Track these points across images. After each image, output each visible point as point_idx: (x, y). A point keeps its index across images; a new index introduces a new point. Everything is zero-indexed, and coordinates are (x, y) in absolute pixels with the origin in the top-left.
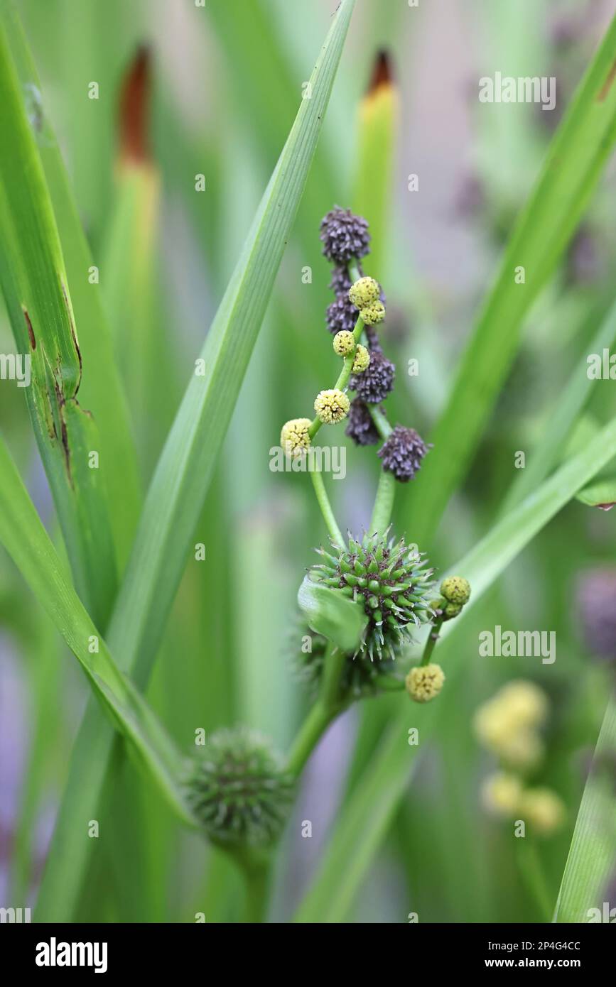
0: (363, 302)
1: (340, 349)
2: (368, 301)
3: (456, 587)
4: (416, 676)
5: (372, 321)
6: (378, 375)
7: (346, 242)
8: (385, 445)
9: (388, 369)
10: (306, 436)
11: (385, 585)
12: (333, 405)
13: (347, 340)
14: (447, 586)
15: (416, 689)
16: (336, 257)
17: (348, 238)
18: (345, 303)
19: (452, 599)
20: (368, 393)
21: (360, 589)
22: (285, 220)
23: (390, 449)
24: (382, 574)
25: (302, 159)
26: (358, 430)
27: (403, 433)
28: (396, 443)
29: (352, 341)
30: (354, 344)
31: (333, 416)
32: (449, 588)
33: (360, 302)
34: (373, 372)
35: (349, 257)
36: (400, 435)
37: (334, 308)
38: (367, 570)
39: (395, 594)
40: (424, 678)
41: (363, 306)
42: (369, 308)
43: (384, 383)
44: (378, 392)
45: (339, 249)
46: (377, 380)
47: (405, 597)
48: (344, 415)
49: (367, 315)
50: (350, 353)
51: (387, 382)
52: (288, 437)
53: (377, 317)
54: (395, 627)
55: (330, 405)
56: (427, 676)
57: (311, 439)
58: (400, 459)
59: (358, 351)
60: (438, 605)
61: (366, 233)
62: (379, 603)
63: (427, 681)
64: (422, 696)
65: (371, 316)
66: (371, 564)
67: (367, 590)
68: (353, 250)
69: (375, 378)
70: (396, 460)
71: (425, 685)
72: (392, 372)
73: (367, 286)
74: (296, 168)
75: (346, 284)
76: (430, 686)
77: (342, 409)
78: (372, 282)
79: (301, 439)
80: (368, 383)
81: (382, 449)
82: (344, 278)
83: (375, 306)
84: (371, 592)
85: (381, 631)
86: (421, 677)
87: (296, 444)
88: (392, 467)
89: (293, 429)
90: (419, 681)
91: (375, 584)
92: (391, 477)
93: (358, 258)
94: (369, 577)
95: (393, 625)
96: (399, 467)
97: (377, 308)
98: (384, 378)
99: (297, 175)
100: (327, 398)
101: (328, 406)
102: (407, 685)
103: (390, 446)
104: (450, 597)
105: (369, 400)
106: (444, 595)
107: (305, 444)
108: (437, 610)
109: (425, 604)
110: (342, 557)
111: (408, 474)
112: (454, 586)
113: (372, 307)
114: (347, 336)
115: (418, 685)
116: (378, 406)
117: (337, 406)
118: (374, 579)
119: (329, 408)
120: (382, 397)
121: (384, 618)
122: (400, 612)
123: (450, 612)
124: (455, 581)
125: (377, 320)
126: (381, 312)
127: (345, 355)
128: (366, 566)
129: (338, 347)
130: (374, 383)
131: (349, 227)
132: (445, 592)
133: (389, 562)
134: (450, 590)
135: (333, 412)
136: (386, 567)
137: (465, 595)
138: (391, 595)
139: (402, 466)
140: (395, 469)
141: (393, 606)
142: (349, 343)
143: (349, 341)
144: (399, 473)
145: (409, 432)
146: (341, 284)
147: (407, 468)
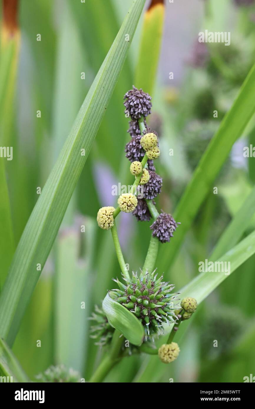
0: (148, 147)
1: (134, 172)
2: (151, 147)
3: (190, 304)
4: (164, 349)
5: (153, 158)
6: (153, 185)
7: (139, 109)
8: (155, 223)
9: (158, 182)
10: (112, 217)
11: (152, 303)
12: (128, 202)
13: (138, 167)
14: (185, 303)
15: (164, 356)
16: (133, 116)
17: (140, 106)
18: (136, 143)
19: (187, 310)
20: (147, 194)
21: (138, 304)
22: (106, 96)
23: (157, 225)
24: (150, 296)
25: (118, 63)
26: (140, 213)
27: (165, 216)
28: (161, 222)
29: (141, 168)
30: (142, 169)
31: (128, 208)
32: (186, 304)
33: (147, 147)
34: (151, 183)
35: (140, 116)
36: (163, 218)
37: (131, 146)
38: (142, 294)
39: (157, 308)
40: (169, 350)
41: (148, 149)
42: (152, 150)
43: (156, 189)
44: (152, 194)
45: (135, 112)
46: (153, 187)
47: (162, 309)
48: (134, 208)
49: (150, 155)
50: (139, 174)
51: (158, 189)
52: (101, 217)
53: (156, 156)
54: (156, 326)
55: (127, 202)
56: (170, 349)
57: (114, 219)
58: (163, 231)
59: (143, 172)
60: (179, 312)
61: (150, 104)
62: (148, 312)
63: (170, 352)
64: (167, 360)
65: (152, 155)
66: (145, 291)
67: (142, 305)
68: (142, 113)
69: (152, 186)
70: (161, 232)
71: (169, 354)
72: (161, 183)
73: (151, 139)
74: (114, 67)
75: (137, 131)
76: (172, 355)
77: (133, 204)
78: (154, 136)
79: (109, 218)
80: (148, 189)
81: (153, 225)
82: (136, 127)
83: (155, 149)
84: (144, 306)
85: (148, 327)
86: (167, 350)
87: (106, 221)
88: (158, 235)
89: (105, 213)
90: (166, 352)
91: (146, 302)
92: (157, 240)
93: (144, 117)
94: (143, 298)
95: (155, 324)
96: (162, 235)
97: (156, 151)
98: (156, 186)
99: (114, 72)
100: (126, 198)
101: (125, 202)
102: (159, 353)
103: (158, 224)
104: (186, 309)
105: (147, 198)
106: (183, 307)
107: (111, 221)
108: (178, 315)
109: (172, 312)
110: (129, 286)
111: (167, 239)
112: (189, 303)
113: (153, 150)
114: (138, 165)
115: (165, 354)
116: (152, 201)
117: (131, 203)
118: (146, 299)
119: (126, 204)
120: (154, 196)
121: (150, 320)
122: (160, 318)
123: (185, 316)
124: (189, 300)
125: (156, 157)
126: (158, 153)
127: (136, 175)
128: (142, 292)
129: (133, 171)
130: (151, 189)
131: (141, 100)
132: (183, 306)
133: (155, 290)
134: (186, 305)
135: (128, 206)
136: (153, 293)
137: (194, 308)
138: (155, 308)
139: (164, 235)
140: (160, 236)
141: (156, 315)
142: (139, 169)
143: (139, 168)
144: (161, 239)
145: (168, 216)
146: (134, 131)
147: (166, 237)
